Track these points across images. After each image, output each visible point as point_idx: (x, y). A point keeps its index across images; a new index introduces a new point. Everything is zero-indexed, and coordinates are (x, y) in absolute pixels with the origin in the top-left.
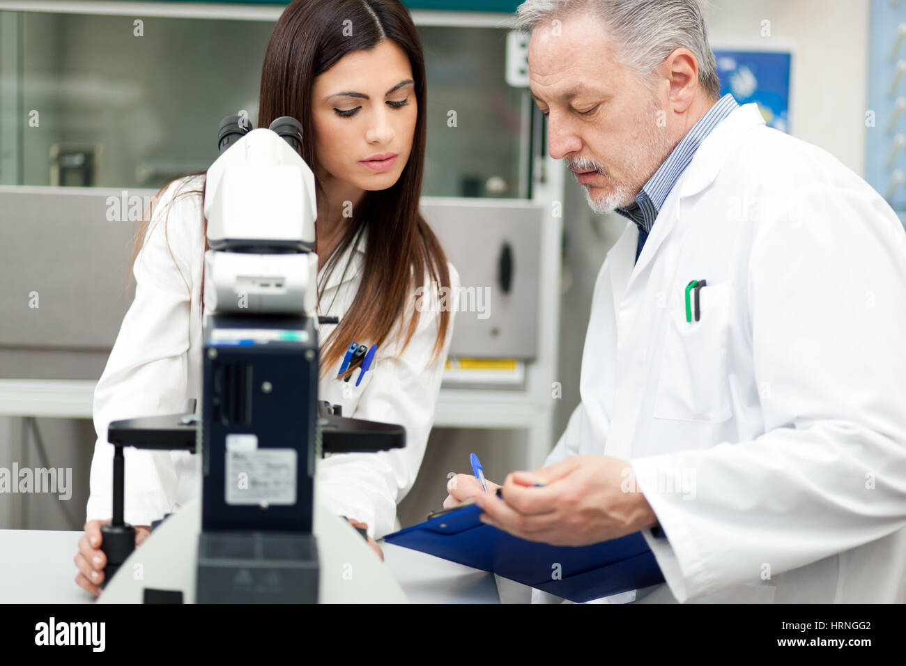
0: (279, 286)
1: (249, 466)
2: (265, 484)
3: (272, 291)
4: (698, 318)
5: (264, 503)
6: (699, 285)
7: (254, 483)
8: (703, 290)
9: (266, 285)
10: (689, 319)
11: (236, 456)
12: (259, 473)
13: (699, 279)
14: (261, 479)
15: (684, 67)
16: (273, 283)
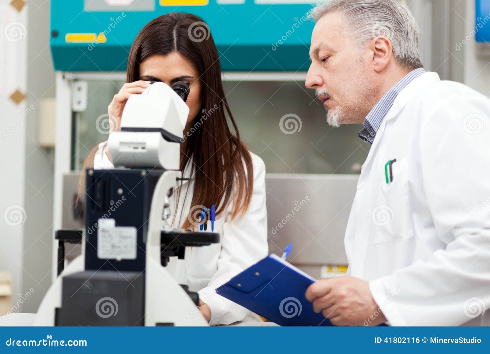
0: (143, 148)
1: (111, 236)
2: (119, 247)
3: (140, 150)
4: (391, 180)
5: (119, 258)
6: (392, 162)
7: (113, 246)
8: (394, 164)
9: (137, 148)
10: (387, 182)
11: (104, 231)
12: (116, 241)
13: (392, 159)
14: (117, 244)
15: (383, 46)
16: (140, 147)
